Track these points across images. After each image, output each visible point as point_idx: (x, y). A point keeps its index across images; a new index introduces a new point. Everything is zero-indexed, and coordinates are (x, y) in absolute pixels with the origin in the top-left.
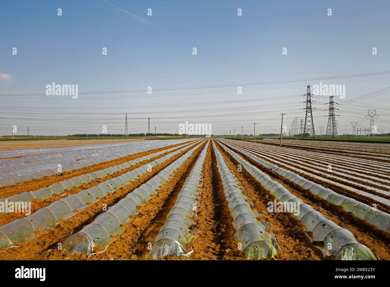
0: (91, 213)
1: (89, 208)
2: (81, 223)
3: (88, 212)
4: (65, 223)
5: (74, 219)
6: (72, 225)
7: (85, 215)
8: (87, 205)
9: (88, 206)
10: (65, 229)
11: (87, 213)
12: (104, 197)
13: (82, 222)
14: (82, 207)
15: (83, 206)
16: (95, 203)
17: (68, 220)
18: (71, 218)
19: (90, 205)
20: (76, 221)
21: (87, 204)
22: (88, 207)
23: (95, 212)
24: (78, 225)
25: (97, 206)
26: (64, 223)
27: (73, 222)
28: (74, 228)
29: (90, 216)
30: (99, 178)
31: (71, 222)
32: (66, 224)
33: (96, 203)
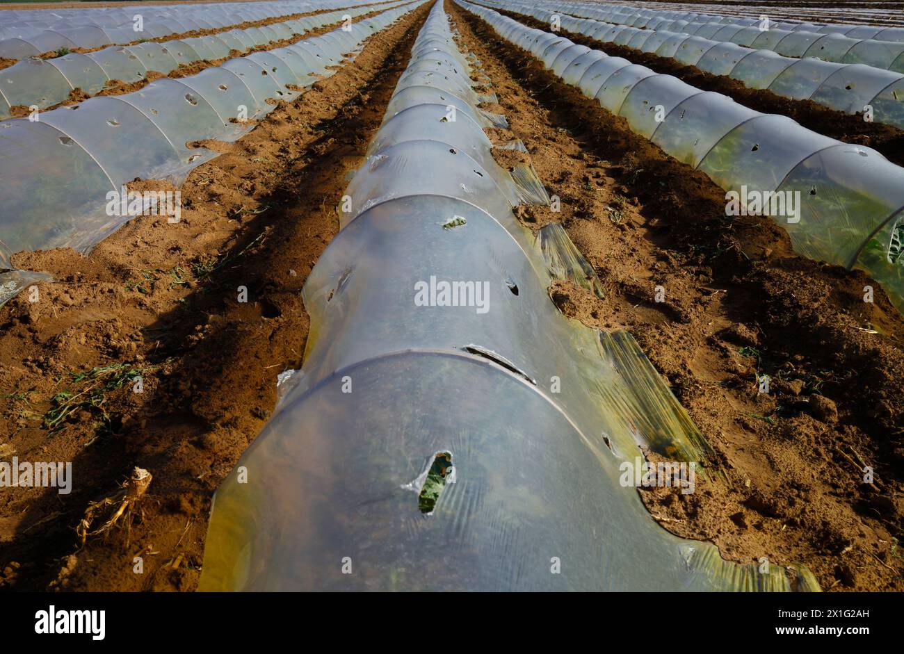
0: (237, 196)
1: (216, 169)
2: (196, 274)
3: (214, 188)
4: (70, 280)
5: (136, 245)
6: (127, 295)
7: (202, 209)
8: (199, 151)
9: (199, 157)
10: (76, 344)
11: (212, 197)
12: (267, 117)
13: (196, 261)
14: (169, 163)
15: (176, 158)
16: (233, 139)
17: (96, 249)
18: (113, 238)
19: (213, 155)
20: (157, 256)
21: (196, 145)
22: (205, 159)
23: (253, 188)
24: (172, 295)
25: (254, 158)
26: (57, 289)
27: (137, 269)
28: (150, 320)
29: (231, 215)
30: (205, 61)
31: (121, 273)
32: (80, 295)
33: (239, 143)
